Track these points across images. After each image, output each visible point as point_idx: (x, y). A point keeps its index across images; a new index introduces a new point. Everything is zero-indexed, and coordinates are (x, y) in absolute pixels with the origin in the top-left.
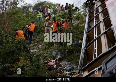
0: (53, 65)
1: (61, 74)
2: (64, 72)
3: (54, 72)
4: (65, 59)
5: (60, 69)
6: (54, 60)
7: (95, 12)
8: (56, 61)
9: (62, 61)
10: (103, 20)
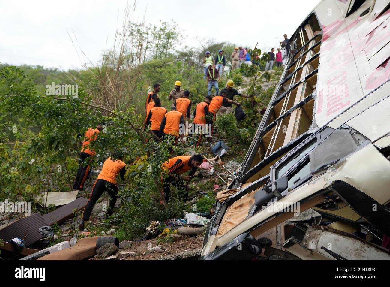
0: (208, 167)
1: (222, 186)
2: (227, 182)
3: (208, 182)
4: (235, 157)
5: (221, 176)
6: (214, 159)
7: (299, 63)
8: (216, 160)
9: (228, 161)
10: (305, 79)
